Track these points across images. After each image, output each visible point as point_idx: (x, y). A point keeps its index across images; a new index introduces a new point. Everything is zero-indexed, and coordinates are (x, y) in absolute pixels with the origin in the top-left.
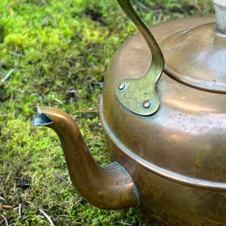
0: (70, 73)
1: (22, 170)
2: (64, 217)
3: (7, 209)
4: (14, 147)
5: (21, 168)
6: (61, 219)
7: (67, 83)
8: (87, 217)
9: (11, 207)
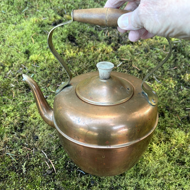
0: (59, 75)
1: (35, 131)
2: (52, 154)
3: (29, 150)
4: (32, 120)
5: (35, 130)
6: (51, 155)
7: (58, 80)
8: (61, 154)
9: (30, 149)
